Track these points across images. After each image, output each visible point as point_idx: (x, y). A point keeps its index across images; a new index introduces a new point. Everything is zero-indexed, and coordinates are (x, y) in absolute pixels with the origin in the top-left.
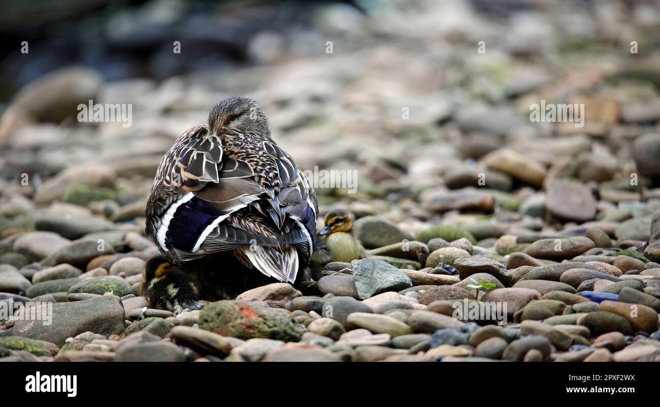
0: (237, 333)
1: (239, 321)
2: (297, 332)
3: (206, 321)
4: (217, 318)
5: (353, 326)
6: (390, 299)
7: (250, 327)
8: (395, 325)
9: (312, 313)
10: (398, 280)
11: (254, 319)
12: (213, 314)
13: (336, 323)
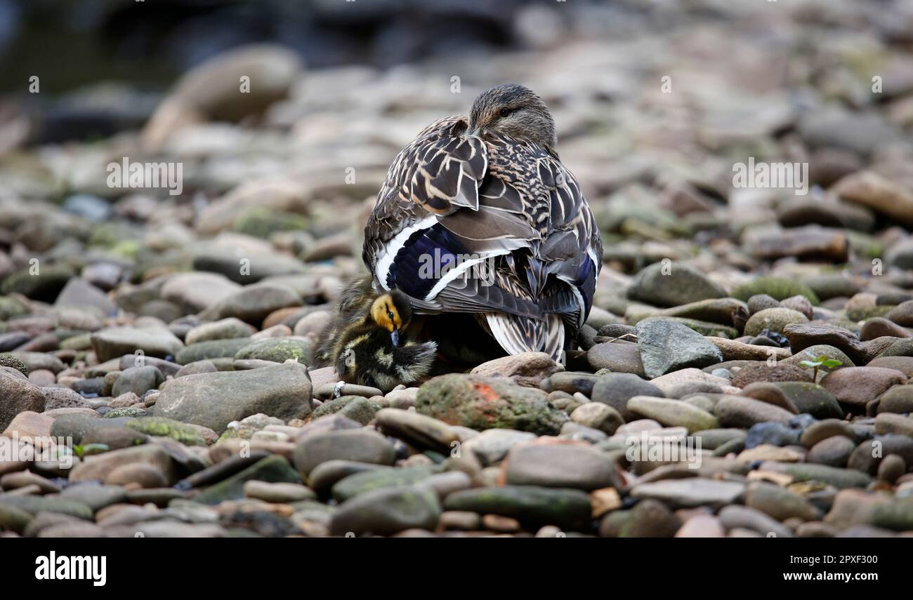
0: (470, 421)
1: (473, 404)
2: (555, 422)
3: (427, 403)
4: (442, 400)
5: (636, 416)
6: (689, 378)
7: (488, 413)
8: (696, 415)
9: (578, 395)
10: (703, 352)
11: (495, 401)
12: (436, 392)
13: (611, 410)
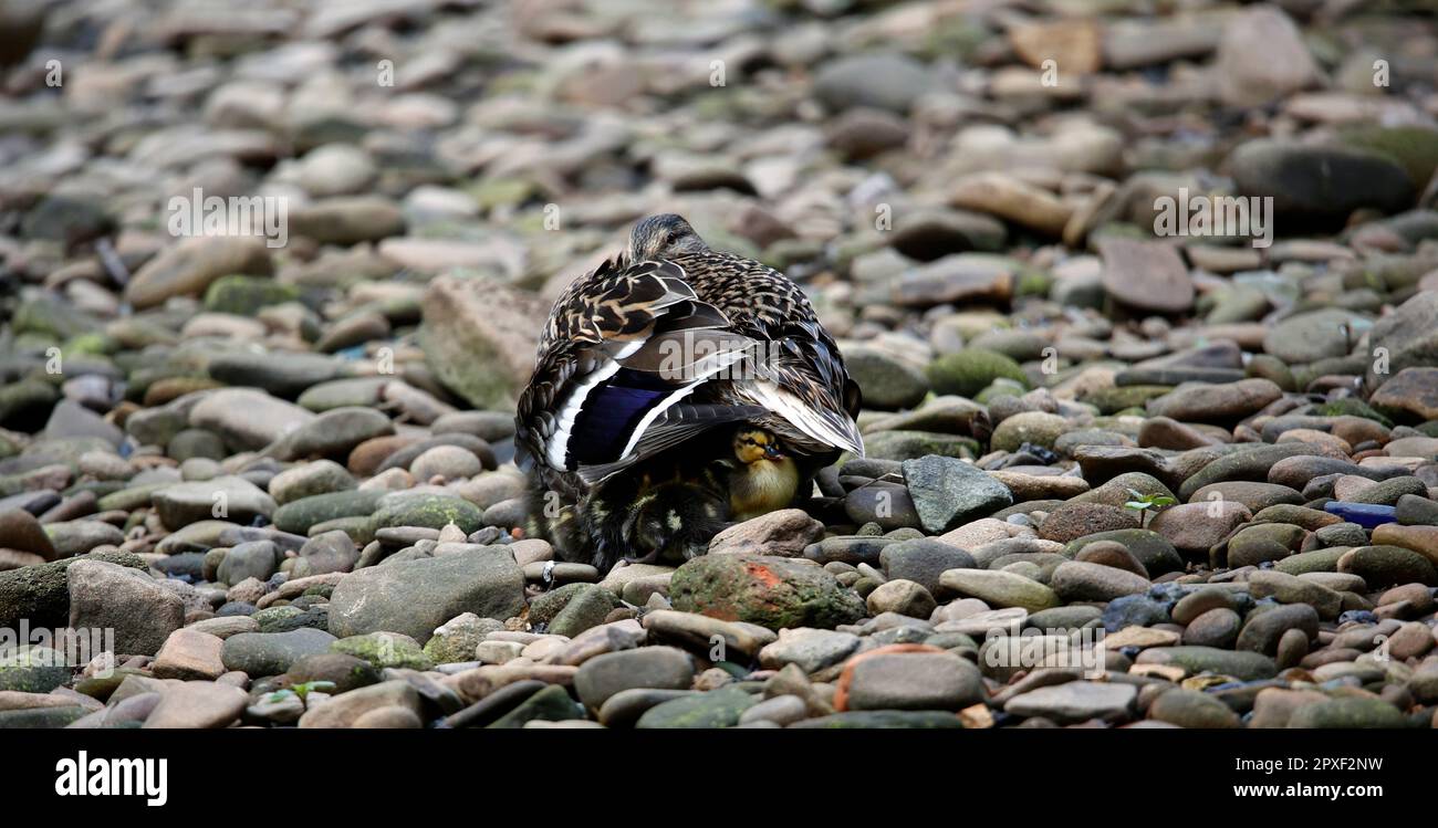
0: (749, 613)
1: (750, 592)
2: (848, 606)
3: (687, 591)
4: (708, 587)
5: (948, 594)
6: (989, 531)
7: (770, 602)
8: (1028, 587)
9: (863, 566)
10: (990, 494)
11: (777, 586)
12: (699, 579)
13: (919, 587)
